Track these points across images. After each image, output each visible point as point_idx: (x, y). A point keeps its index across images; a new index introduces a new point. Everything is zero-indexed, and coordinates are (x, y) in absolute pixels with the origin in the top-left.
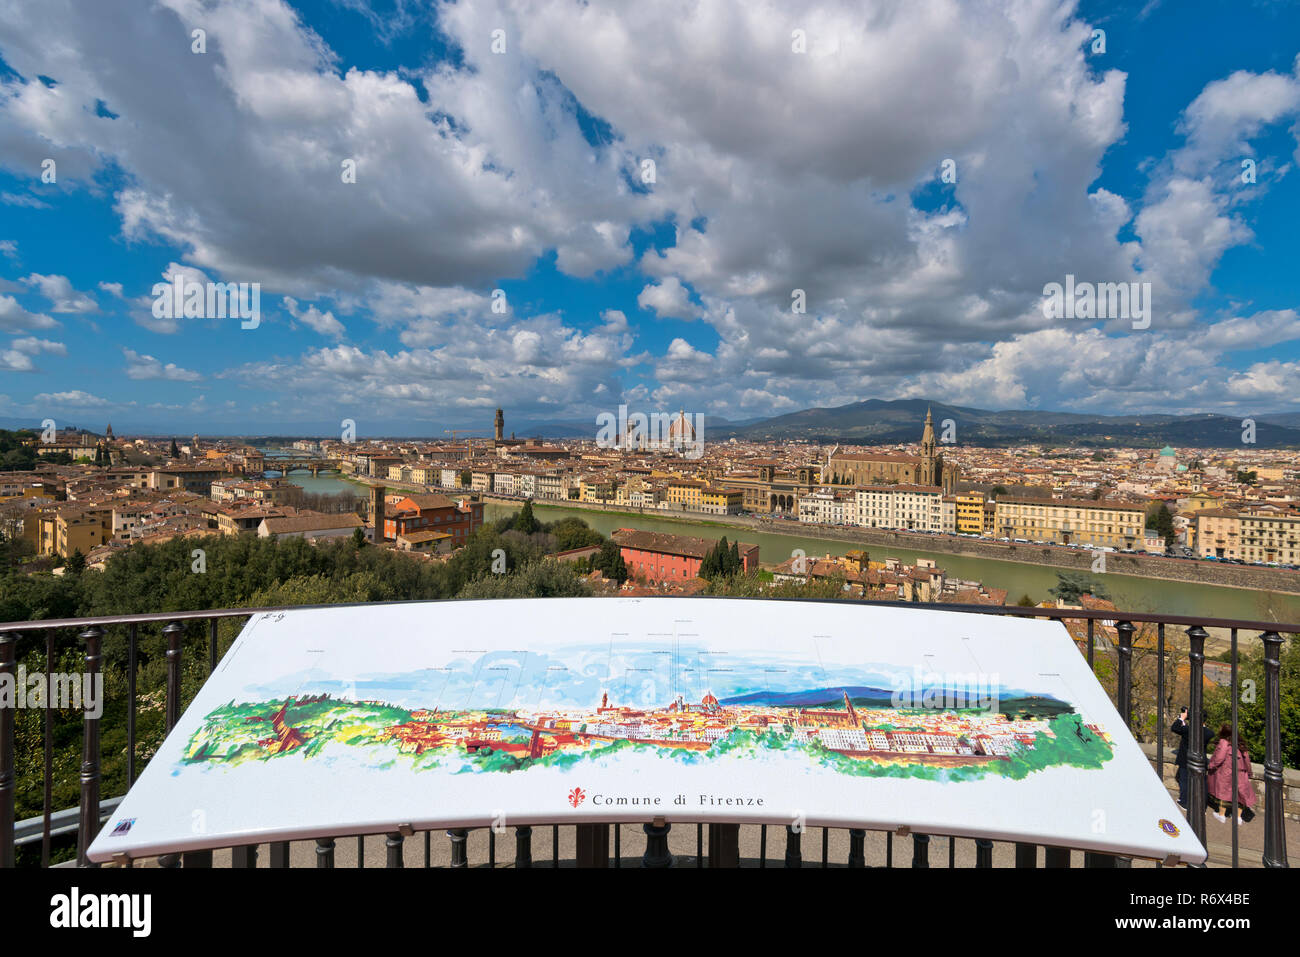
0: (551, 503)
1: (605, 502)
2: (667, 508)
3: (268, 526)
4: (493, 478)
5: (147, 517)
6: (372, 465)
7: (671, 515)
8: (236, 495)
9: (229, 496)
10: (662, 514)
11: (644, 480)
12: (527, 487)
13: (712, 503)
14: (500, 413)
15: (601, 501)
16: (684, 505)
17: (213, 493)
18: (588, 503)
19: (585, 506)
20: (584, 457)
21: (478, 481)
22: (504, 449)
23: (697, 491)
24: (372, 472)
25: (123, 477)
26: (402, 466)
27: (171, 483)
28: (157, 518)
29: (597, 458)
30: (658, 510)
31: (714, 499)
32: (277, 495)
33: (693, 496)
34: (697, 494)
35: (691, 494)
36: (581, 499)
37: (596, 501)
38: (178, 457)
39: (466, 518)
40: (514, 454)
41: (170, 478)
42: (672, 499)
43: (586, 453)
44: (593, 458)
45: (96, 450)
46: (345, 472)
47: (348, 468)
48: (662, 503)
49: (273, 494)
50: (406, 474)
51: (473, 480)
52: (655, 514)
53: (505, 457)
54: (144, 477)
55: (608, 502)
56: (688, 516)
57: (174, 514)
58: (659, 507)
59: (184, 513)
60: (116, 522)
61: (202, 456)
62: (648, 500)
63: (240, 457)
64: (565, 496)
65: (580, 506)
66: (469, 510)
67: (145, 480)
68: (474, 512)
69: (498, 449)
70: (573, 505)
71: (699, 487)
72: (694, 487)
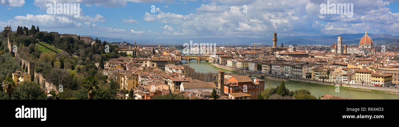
0: (298, 80)
1: (323, 80)
2: (354, 83)
3: (184, 85)
4: (271, 67)
5: (148, 78)
6: (220, 59)
7: (356, 87)
8: (173, 71)
9: (171, 71)
10: (351, 86)
11: (343, 69)
12: (286, 72)
13: (377, 81)
14: (276, 35)
15: (322, 80)
16: (363, 82)
17: (166, 69)
18: (315, 81)
19: (314, 82)
20: (315, 57)
21: (264, 68)
22: (277, 52)
23: (369, 75)
24: (220, 62)
25: (141, 62)
26: (232, 60)
27: (153, 65)
28: (151, 79)
29: (322, 57)
30: (350, 85)
31: (378, 79)
32: (186, 72)
33: (367, 78)
34: (369, 77)
35: (366, 76)
36: (312, 79)
37: (319, 80)
38: (155, 54)
39: (257, 87)
40: (282, 55)
41: (153, 63)
42: (357, 79)
43: (317, 55)
44: (320, 57)
45: (133, 51)
46: (210, 62)
47: (211, 60)
48: (352, 81)
49: (185, 71)
50: (234, 63)
51: (263, 68)
52: (348, 86)
53: (278, 56)
54: (146, 62)
55: (325, 80)
56: (364, 88)
57: (155, 78)
58: (350, 83)
59: (158, 77)
60: (140, 79)
61: (162, 54)
62: (345, 79)
63: (174, 55)
64: (304, 77)
65: (311, 82)
66: (258, 83)
67: (146, 64)
68: (260, 84)
69: (274, 52)
70: (308, 81)
71: (370, 73)
72: (368, 73)
